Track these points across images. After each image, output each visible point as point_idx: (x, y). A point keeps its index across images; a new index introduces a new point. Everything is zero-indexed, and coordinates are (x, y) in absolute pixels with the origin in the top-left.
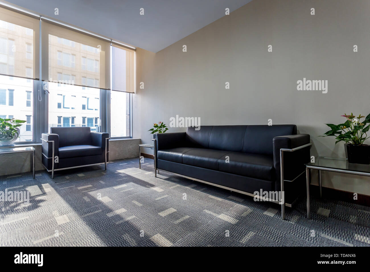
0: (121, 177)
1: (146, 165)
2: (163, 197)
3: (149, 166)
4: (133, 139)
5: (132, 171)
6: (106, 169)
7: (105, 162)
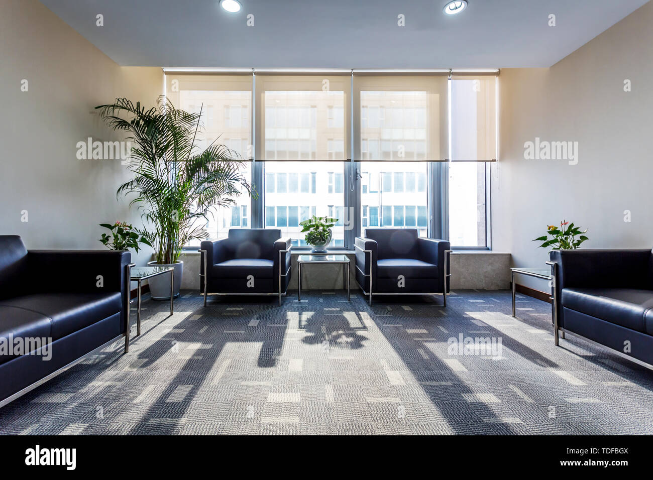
0: (476, 327)
1: (528, 313)
2: (586, 400)
3: (536, 315)
4: (493, 252)
5: (498, 319)
6: (445, 305)
7: (442, 291)
